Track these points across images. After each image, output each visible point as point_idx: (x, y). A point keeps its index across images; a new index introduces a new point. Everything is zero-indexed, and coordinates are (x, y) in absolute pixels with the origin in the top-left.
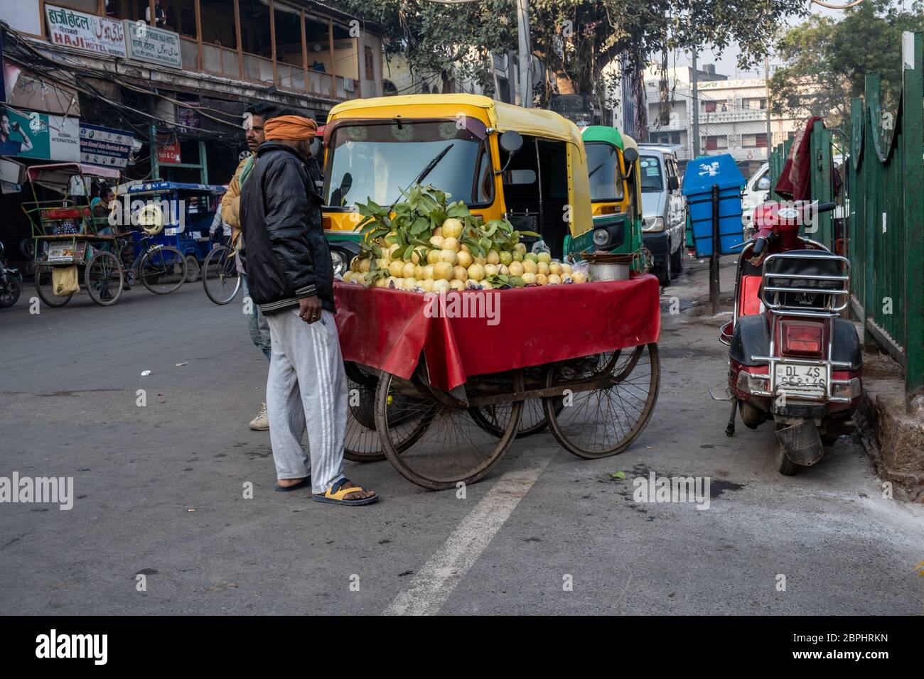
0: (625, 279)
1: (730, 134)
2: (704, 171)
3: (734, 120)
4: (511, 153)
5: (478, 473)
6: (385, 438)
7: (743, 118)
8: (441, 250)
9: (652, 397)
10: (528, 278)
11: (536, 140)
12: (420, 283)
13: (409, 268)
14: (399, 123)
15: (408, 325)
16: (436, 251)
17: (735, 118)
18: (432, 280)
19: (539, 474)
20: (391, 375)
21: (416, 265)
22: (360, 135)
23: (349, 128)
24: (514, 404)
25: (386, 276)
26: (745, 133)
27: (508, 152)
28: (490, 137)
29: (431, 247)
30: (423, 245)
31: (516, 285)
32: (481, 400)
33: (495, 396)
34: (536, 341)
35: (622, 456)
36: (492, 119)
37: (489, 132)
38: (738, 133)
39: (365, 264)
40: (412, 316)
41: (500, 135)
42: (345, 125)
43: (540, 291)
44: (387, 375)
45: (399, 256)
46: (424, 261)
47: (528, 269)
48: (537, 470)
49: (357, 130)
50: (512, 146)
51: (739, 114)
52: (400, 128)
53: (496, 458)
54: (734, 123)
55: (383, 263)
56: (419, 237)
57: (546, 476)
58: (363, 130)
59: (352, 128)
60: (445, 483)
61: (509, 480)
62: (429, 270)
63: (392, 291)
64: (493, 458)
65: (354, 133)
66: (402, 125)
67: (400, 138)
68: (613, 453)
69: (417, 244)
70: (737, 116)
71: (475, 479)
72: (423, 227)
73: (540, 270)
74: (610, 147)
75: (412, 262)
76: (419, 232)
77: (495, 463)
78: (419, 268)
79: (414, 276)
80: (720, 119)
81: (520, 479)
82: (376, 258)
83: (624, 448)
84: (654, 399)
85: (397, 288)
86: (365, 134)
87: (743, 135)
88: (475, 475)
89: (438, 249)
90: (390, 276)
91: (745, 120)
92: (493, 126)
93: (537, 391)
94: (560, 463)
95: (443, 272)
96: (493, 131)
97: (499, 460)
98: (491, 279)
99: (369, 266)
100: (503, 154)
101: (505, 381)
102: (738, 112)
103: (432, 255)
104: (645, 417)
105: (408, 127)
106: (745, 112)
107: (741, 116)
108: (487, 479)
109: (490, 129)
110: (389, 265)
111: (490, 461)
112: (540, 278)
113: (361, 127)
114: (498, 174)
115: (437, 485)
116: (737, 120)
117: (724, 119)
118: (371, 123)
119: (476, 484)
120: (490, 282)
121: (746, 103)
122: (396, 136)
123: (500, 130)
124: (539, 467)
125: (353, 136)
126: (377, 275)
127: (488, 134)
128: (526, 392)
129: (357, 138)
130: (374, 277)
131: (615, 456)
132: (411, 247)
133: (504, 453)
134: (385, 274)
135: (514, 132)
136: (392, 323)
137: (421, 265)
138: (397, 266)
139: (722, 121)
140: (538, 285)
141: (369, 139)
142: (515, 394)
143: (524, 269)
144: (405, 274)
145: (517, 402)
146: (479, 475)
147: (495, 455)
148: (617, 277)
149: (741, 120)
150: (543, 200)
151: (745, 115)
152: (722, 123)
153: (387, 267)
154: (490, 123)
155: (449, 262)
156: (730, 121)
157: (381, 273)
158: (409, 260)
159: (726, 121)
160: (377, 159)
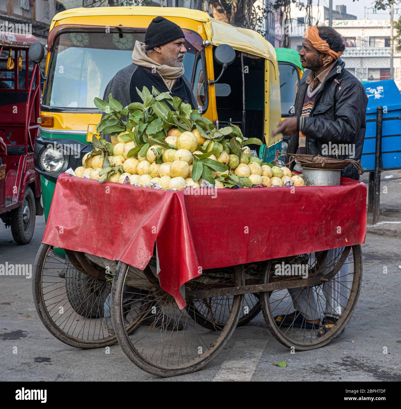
0: (337, 184)
1: (358, 67)
2: (370, 94)
3: (361, 55)
4: (225, 65)
5: (202, 361)
6: (120, 326)
7: (369, 54)
8: (177, 149)
9: (354, 294)
10: (255, 179)
11: (242, 55)
12: (156, 180)
13: (143, 165)
14: (120, 31)
15: (145, 219)
16: (171, 150)
17: (363, 54)
18: (169, 177)
19: (256, 364)
20: (127, 265)
21: (151, 163)
22: (82, 41)
23: (72, 34)
24: (236, 297)
25: (121, 172)
26: (371, 67)
27: (222, 64)
28: (206, 50)
29: (167, 146)
30: (159, 144)
31: (244, 186)
32: (208, 292)
33: (220, 289)
34: (260, 239)
35: (328, 348)
36: (209, 33)
37: (205, 44)
38: (365, 67)
39: (98, 160)
40: (148, 210)
41: (214, 48)
42: (68, 31)
43: (265, 192)
44: (124, 267)
45: (134, 154)
46: (160, 160)
47: (254, 171)
48: (253, 359)
49: (79, 37)
50: (225, 59)
51: (366, 50)
52: (121, 36)
53: (218, 348)
54: (362, 58)
55: (116, 160)
56: (154, 136)
57: (262, 365)
58: (86, 37)
59: (75, 34)
60: (172, 370)
61: (229, 369)
62: (165, 168)
63: (127, 187)
64: (215, 347)
65: (76, 39)
66: (123, 34)
67: (120, 46)
68: (320, 346)
69: (152, 143)
70: (365, 52)
71: (199, 367)
72: (158, 128)
73: (264, 173)
74: (292, 67)
75: (147, 160)
76: (154, 132)
77: (218, 352)
78: (154, 166)
79: (149, 173)
80: (350, 54)
81: (239, 368)
82: (109, 155)
83: (329, 341)
84: (357, 295)
85: (132, 183)
86: (87, 41)
87: (369, 69)
88: (199, 363)
89: (173, 148)
90: (124, 172)
91: (371, 55)
92: (209, 38)
93: (257, 285)
94: (272, 354)
95: (180, 170)
96: (209, 44)
97: (221, 349)
98: (223, 179)
99: (102, 162)
100: (217, 66)
101: (226, 276)
102: (365, 49)
103: (167, 154)
104: (348, 312)
105: (129, 36)
106: (371, 48)
107: (368, 52)
108: (209, 367)
109: (207, 42)
110: (123, 162)
111: (212, 350)
112: (265, 180)
113: (83, 34)
114: (212, 84)
115: (165, 372)
116: (364, 56)
117: (353, 54)
118: (93, 31)
119: (199, 372)
120: (221, 181)
121: (372, 40)
122: (117, 44)
123: (215, 43)
124: (255, 357)
125: (75, 42)
126: (112, 171)
127: (204, 46)
128: (248, 286)
129: (78, 44)
130: (109, 173)
131: (322, 349)
132: (147, 145)
133: (225, 343)
134: (119, 171)
135: (228, 46)
136: (126, 217)
137: (157, 163)
138: (131, 163)
139: (351, 55)
140: (264, 186)
141: (90, 46)
142: (238, 288)
143: (250, 170)
144: (139, 170)
145: (239, 295)
146: (203, 363)
147: (217, 344)
148: (329, 182)
149: (368, 55)
150: (246, 110)
151: (371, 52)
152: (351, 58)
153: (122, 164)
154: (207, 36)
155: (185, 161)
156: (358, 56)
157: (116, 169)
158: (144, 158)
159: (355, 56)
160: (90, 65)
